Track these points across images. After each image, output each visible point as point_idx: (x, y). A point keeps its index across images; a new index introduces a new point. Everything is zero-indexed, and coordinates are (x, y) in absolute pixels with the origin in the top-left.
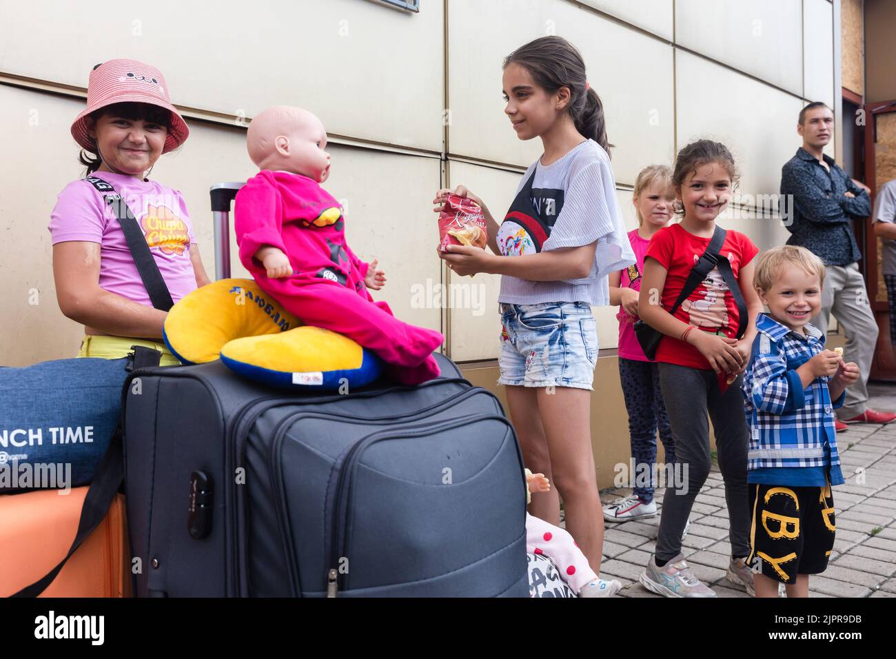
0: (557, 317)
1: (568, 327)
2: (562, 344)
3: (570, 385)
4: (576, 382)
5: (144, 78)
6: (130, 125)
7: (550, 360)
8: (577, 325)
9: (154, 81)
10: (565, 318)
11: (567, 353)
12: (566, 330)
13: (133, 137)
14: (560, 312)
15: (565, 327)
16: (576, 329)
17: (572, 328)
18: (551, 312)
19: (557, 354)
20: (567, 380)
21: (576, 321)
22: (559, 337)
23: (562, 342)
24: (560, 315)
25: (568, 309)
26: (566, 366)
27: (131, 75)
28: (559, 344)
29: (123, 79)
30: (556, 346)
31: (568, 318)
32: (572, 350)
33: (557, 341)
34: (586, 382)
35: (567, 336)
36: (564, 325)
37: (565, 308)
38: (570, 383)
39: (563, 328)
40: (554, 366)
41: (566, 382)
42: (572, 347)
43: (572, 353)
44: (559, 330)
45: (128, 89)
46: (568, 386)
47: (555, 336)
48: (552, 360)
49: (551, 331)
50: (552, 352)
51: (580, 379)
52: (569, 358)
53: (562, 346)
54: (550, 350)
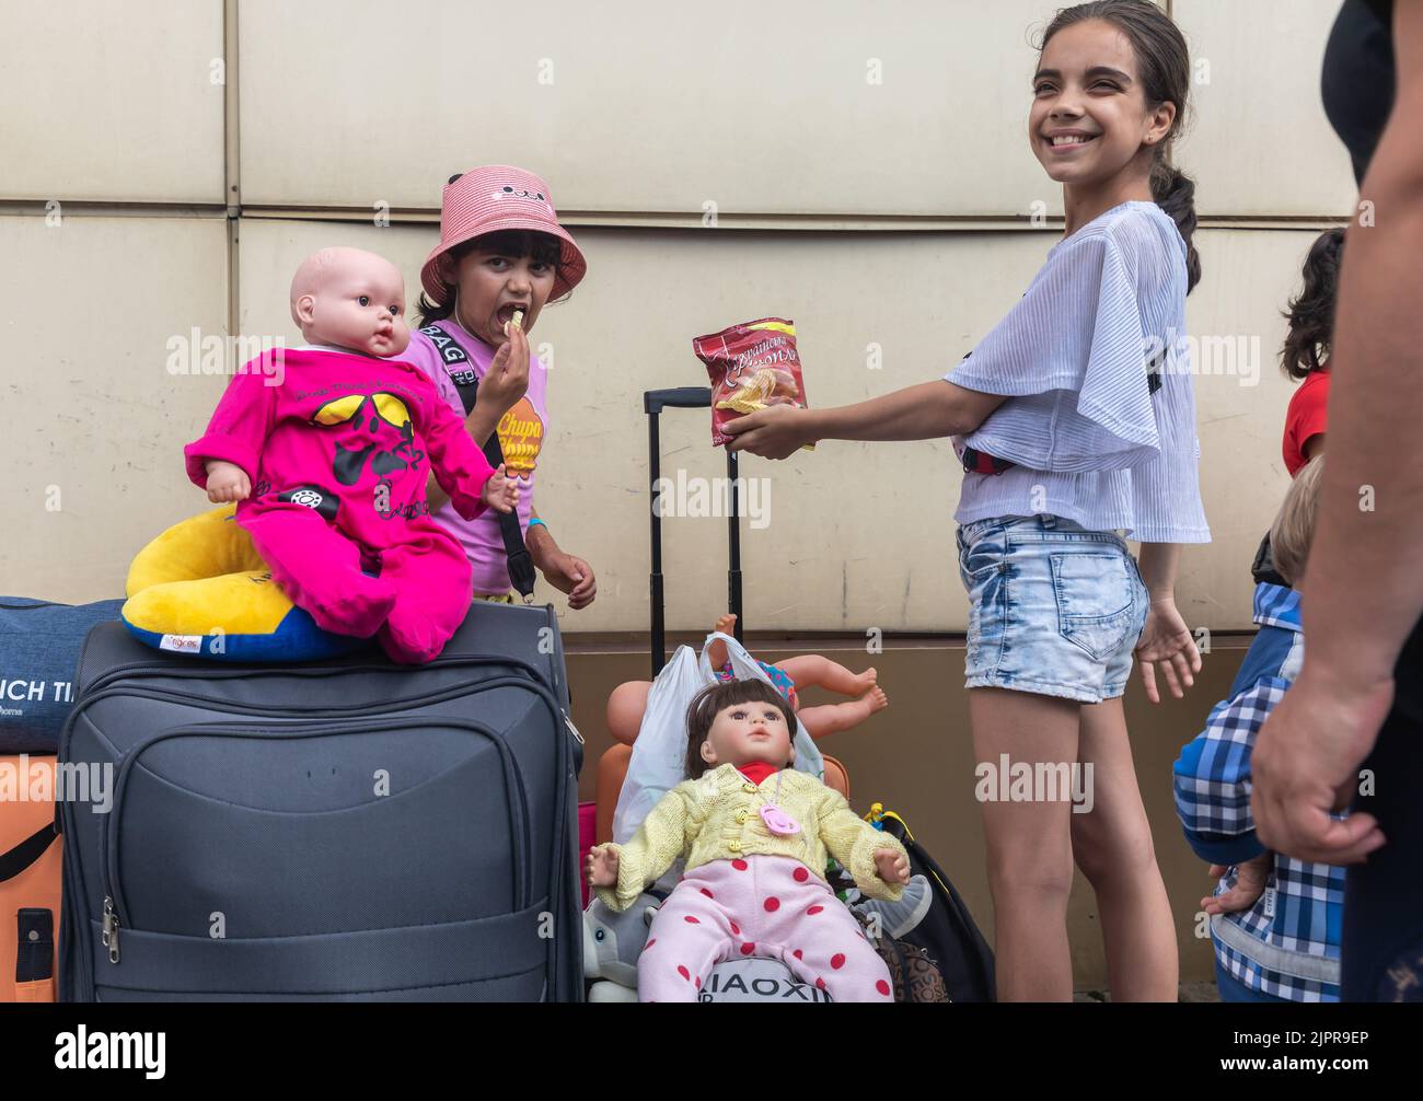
0: (998, 550)
1: (1018, 570)
2: (1003, 603)
3: (1012, 685)
4: (1025, 680)
5: (526, 193)
6: (510, 265)
7: (983, 635)
8: (1042, 566)
9: (540, 196)
10: (1014, 551)
11: (1011, 622)
12: (1014, 577)
13: (515, 283)
14: (1003, 539)
15: (1011, 570)
16: (1040, 573)
17: (1030, 572)
18: (990, 540)
19: (992, 624)
20: (1007, 675)
21: (1039, 557)
22: (998, 590)
23: (1004, 601)
24: (1002, 546)
25: (1020, 533)
26: (1007, 648)
27: (508, 189)
28: (998, 603)
29: (497, 196)
30: (992, 607)
31: (1021, 552)
32: (1021, 616)
33: (994, 598)
34: (1049, 680)
35: (1015, 588)
36: (1010, 565)
37: (1015, 533)
38: (1012, 681)
39: (1008, 571)
40: (987, 648)
41: (1003, 680)
42: (1023, 611)
43: (1021, 622)
44: (999, 575)
45: (508, 211)
46: (1006, 686)
47: (991, 588)
48: (987, 634)
49: (987, 579)
50: (985, 620)
51: (1034, 673)
52: (1013, 632)
53: (1001, 608)
54: (982, 615)
